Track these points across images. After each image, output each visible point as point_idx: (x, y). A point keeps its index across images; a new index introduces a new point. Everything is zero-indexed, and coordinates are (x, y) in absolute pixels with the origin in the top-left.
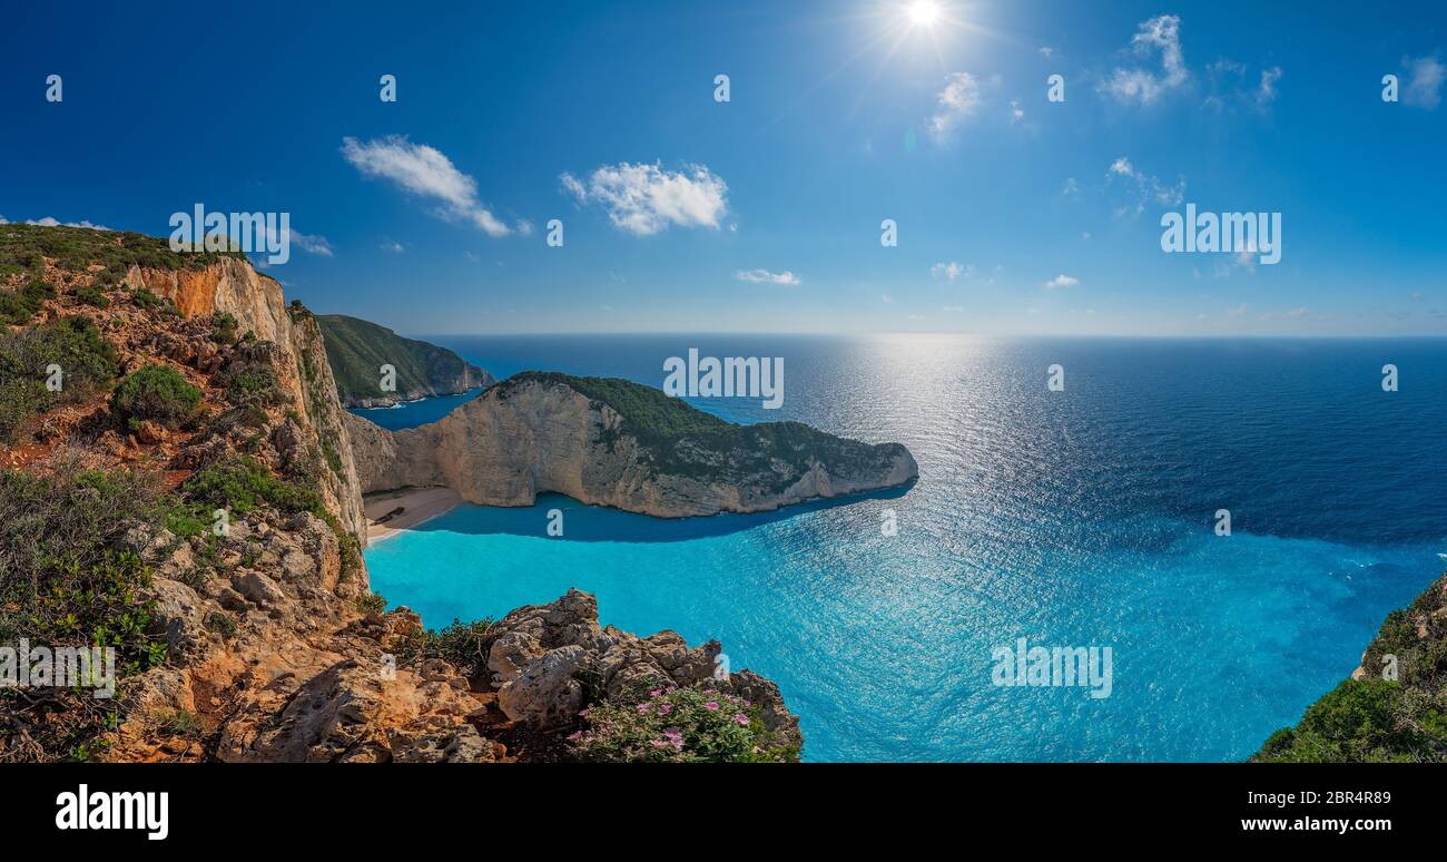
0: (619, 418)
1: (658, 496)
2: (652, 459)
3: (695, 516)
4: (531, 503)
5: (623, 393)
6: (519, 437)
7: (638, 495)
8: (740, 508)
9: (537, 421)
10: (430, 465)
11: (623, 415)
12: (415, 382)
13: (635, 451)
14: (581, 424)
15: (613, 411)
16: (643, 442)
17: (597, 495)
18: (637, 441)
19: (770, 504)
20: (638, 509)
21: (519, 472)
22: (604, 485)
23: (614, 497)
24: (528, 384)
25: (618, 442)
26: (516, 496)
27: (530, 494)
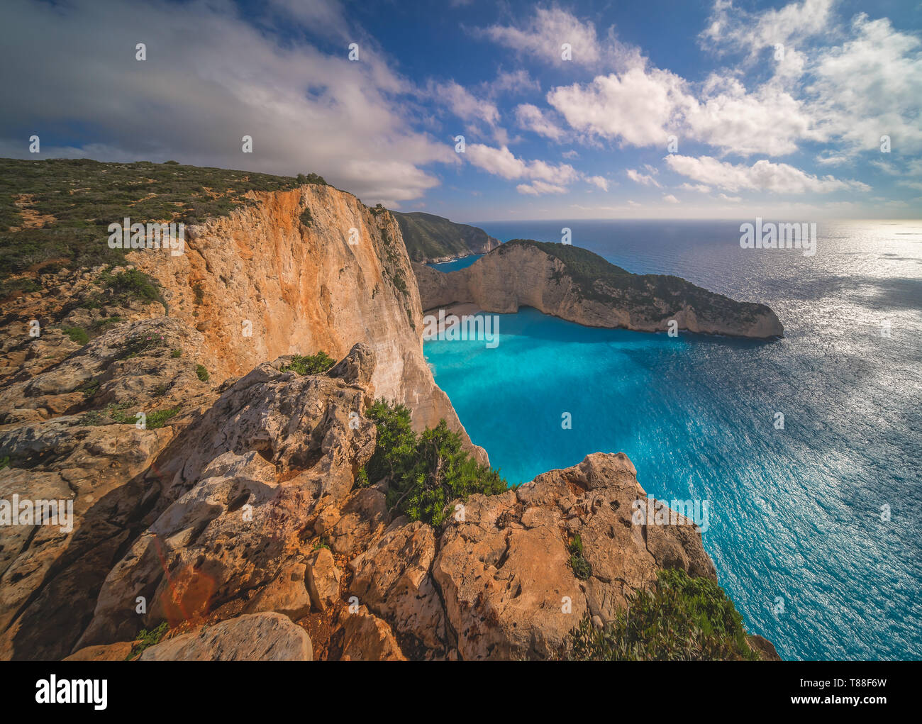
0: (563, 265)
1: (582, 312)
2: (580, 290)
4: (516, 311)
5: (567, 251)
6: (510, 275)
7: (571, 311)
9: (519, 266)
10: (465, 292)
11: (565, 264)
12: (462, 247)
13: (570, 285)
14: (543, 268)
15: (560, 262)
16: (575, 280)
17: (550, 308)
18: (572, 279)
20: (571, 318)
21: (510, 293)
22: (554, 303)
23: (559, 310)
24: (515, 247)
25: (562, 279)
26: (508, 307)
27: (515, 306)
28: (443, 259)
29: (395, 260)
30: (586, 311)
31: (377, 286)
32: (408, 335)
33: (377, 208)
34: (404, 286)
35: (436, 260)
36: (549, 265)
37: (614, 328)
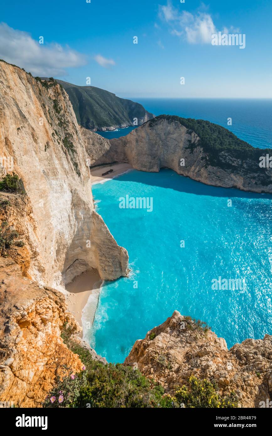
0: (198, 138)
1: (206, 175)
2: (208, 159)
3: (220, 187)
4: (158, 171)
5: (204, 127)
6: (156, 143)
7: (199, 174)
9: (163, 137)
10: (122, 154)
11: (200, 137)
13: (201, 154)
14: (182, 140)
15: (196, 135)
16: (205, 151)
17: (183, 171)
18: (203, 150)
20: (197, 179)
21: (154, 158)
22: (187, 167)
23: (190, 173)
24: (162, 121)
25: (195, 149)
26: (152, 168)
27: (157, 167)
29: (65, 125)
30: (209, 174)
31: (48, 143)
32: (74, 179)
33: (49, 81)
34: (72, 146)
35: (104, 129)
36: (187, 138)
37: (229, 188)
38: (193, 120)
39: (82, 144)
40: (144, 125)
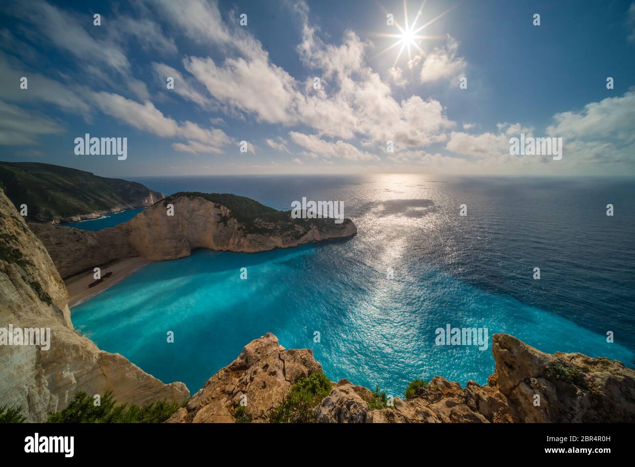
0: (228, 211)
1: (248, 244)
2: (244, 228)
3: (264, 251)
4: (189, 255)
5: (230, 199)
7: (239, 245)
8: (283, 246)
10: (125, 246)
11: (230, 209)
12: (116, 202)
13: (236, 225)
14: (211, 215)
15: (226, 208)
16: (239, 221)
17: (221, 246)
18: (237, 220)
19: (295, 244)
20: (240, 250)
21: (180, 241)
22: (224, 241)
23: (229, 246)
24: (181, 199)
25: (229, 221)
26: (180, 253)
27: (187, 250)
28: (89, 216)
30: (250, 243)
35: (77, 218)
36: (216, 212)
38: (218, 195)
39: (41, 247)
40: (156, 205)
